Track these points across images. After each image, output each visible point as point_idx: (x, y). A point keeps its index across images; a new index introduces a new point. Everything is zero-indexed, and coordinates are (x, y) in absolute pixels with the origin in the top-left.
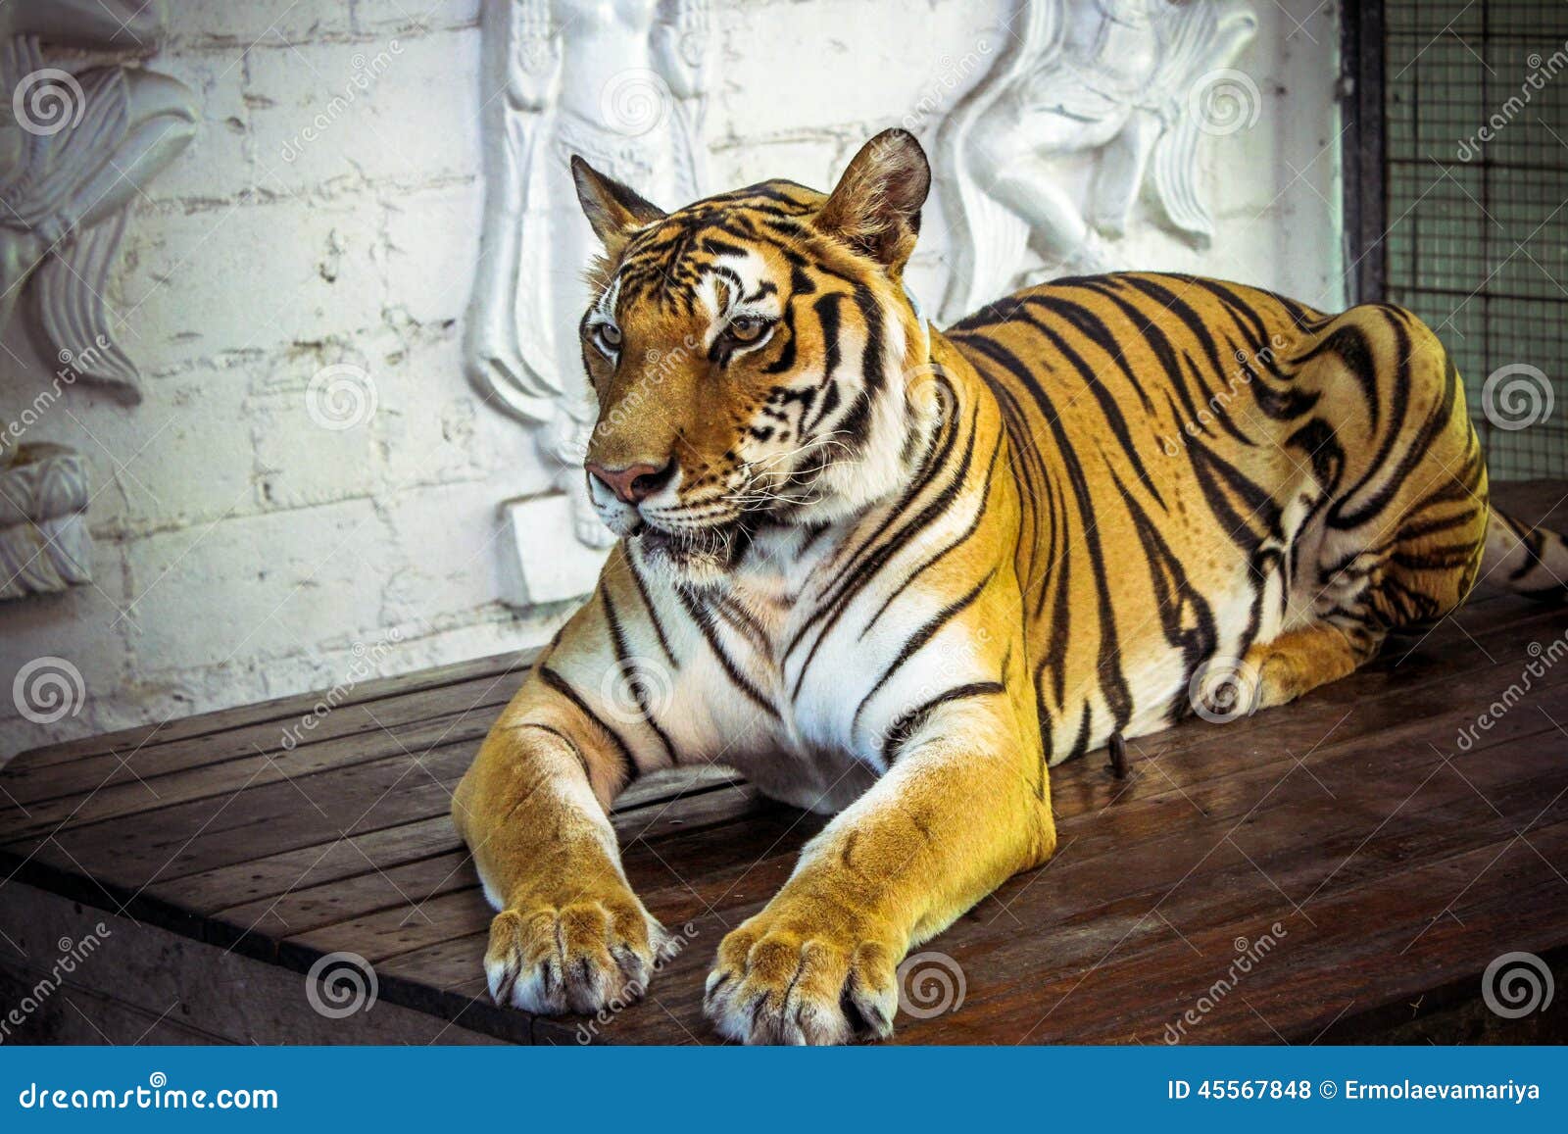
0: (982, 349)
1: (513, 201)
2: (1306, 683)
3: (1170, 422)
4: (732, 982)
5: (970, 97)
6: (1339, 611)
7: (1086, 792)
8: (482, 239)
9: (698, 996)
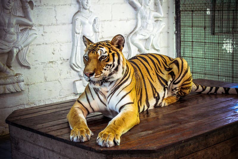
0: (132, 62)
1: (76, 45)
2: (170, 103)
3: (155, 71)
4: (100, 138)
5: (131, 33)
6: (174, 94)
7: (144, 116)
8: (72, 49)
9: (96, 140)
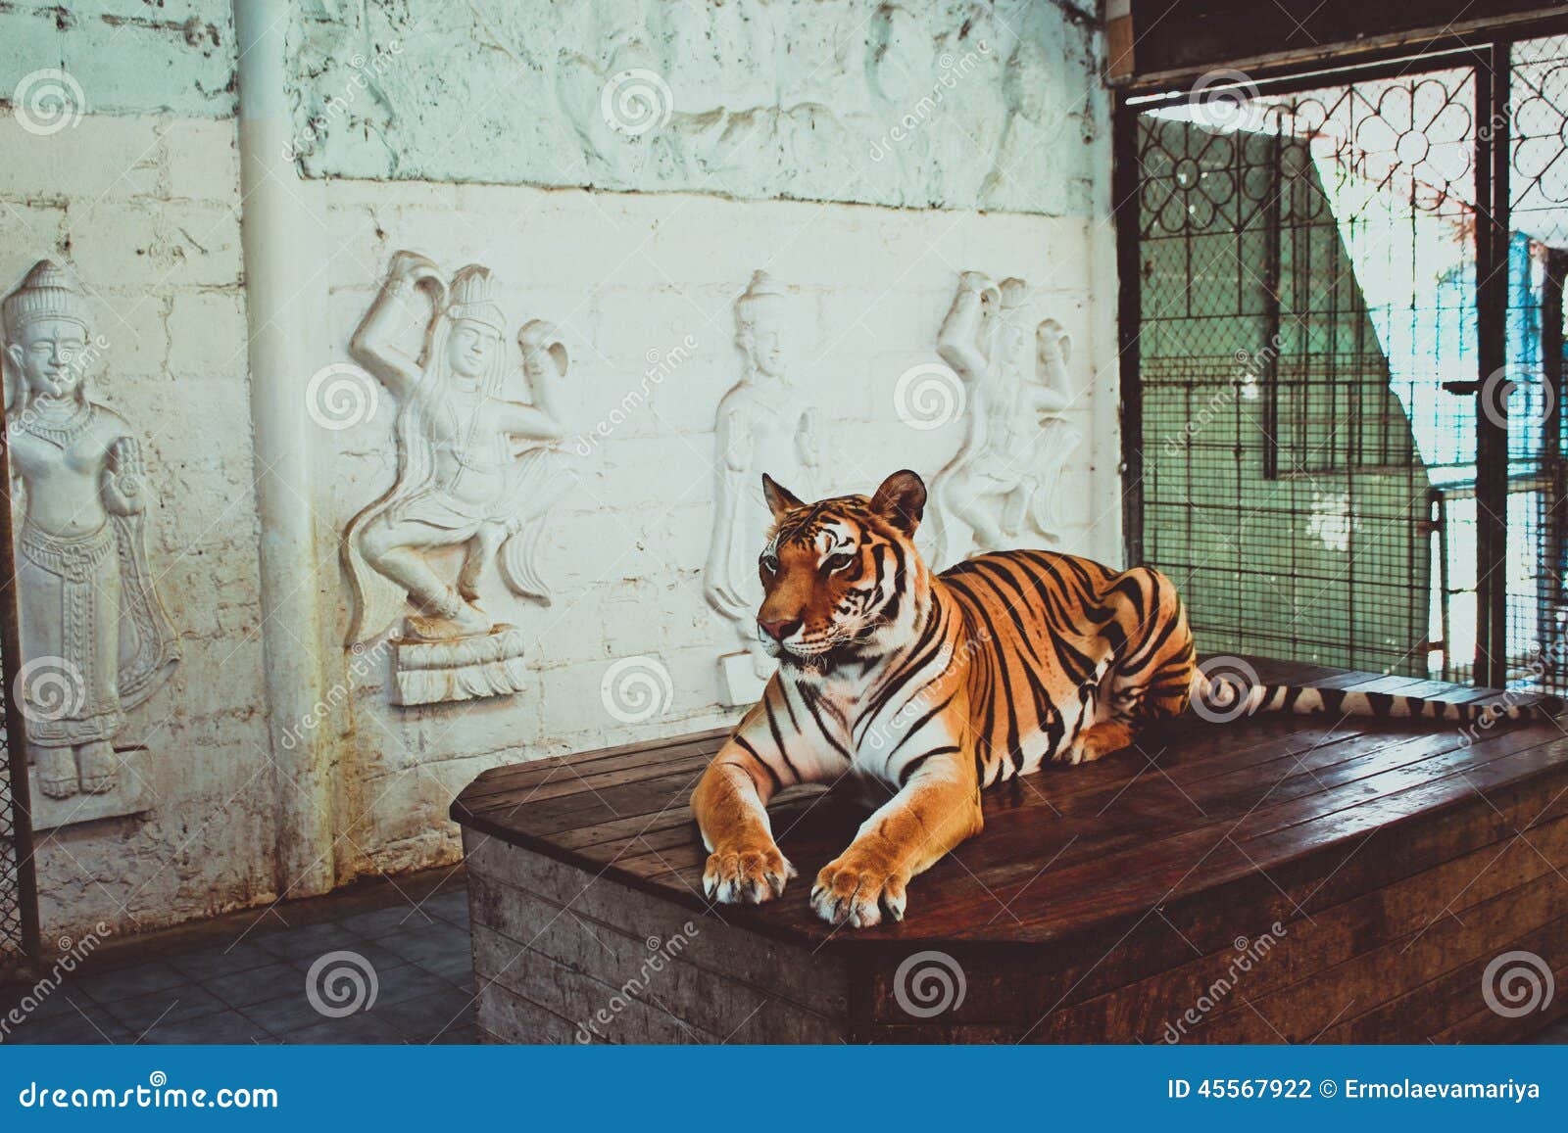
0: (953, 585)
1: (728, 514)
2: (1106, 750)
3: (1044, 624)
4: (824, 892)
5: (946, 468)
6: (1123, 715)
7: (1000, 804)
8: (714, 532)
9: (807, 898)
